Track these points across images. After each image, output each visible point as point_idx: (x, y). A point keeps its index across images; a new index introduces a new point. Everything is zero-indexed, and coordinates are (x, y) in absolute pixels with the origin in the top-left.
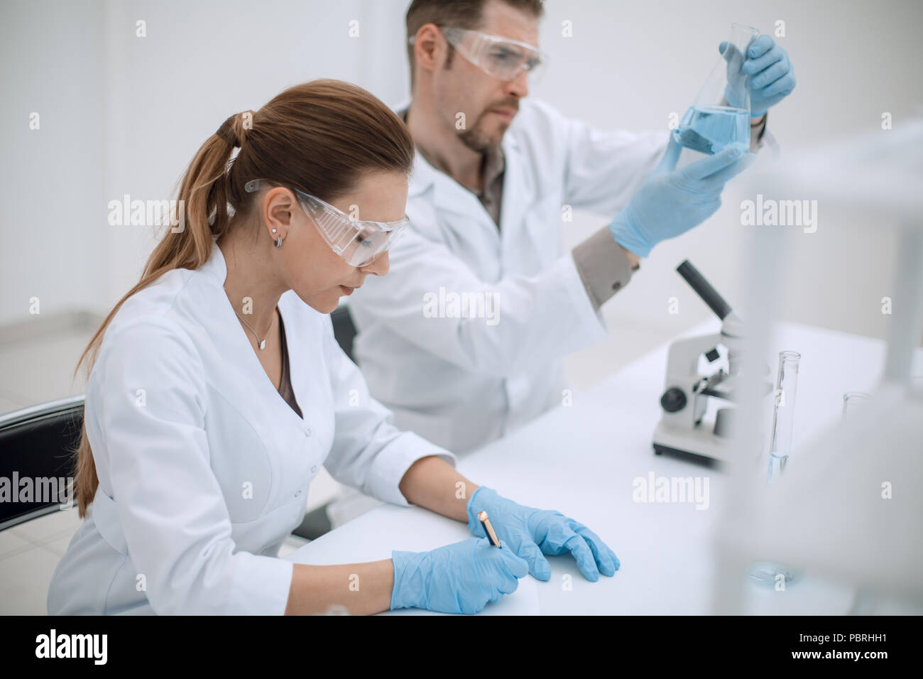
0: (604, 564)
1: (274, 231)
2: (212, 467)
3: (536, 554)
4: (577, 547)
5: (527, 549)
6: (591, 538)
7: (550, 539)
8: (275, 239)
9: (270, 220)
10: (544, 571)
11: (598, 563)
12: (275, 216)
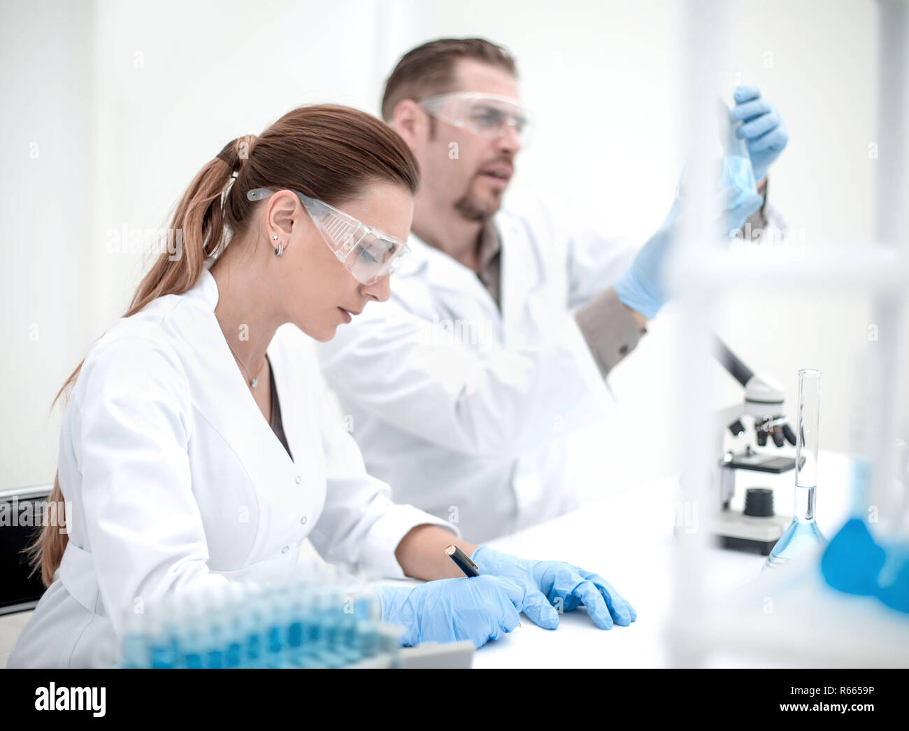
0: (619, 612)
1: (276, 237)
2: (193, 489)
3: (542, 602)
4: (587, 593)
5: (532, 598)
6: (604, 585)
7: (557, 587)
8: (276, 247)
9: (271, 226)
10: (550, 617)
11: (612, 612)
12: (277, 223)
